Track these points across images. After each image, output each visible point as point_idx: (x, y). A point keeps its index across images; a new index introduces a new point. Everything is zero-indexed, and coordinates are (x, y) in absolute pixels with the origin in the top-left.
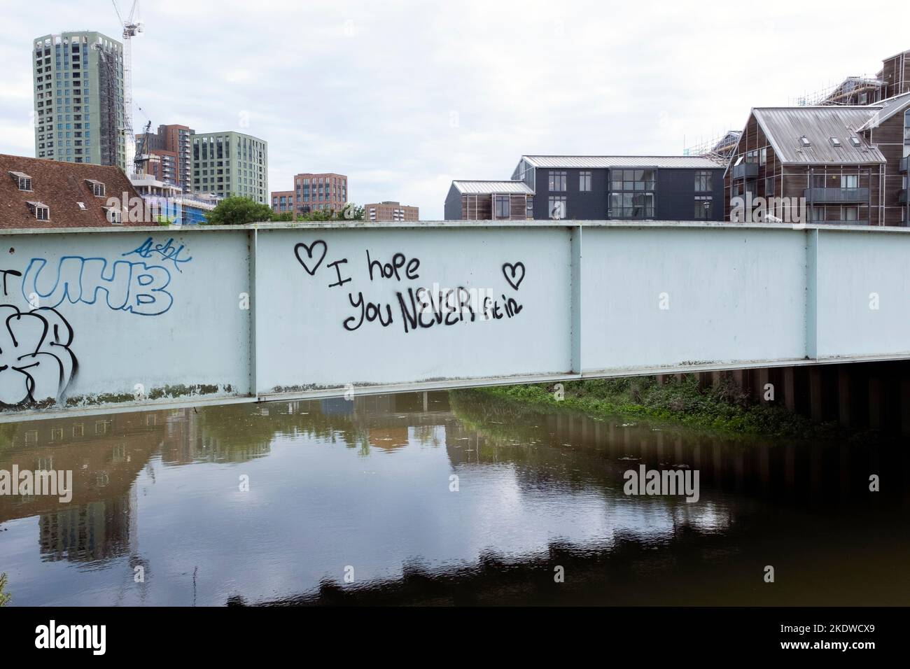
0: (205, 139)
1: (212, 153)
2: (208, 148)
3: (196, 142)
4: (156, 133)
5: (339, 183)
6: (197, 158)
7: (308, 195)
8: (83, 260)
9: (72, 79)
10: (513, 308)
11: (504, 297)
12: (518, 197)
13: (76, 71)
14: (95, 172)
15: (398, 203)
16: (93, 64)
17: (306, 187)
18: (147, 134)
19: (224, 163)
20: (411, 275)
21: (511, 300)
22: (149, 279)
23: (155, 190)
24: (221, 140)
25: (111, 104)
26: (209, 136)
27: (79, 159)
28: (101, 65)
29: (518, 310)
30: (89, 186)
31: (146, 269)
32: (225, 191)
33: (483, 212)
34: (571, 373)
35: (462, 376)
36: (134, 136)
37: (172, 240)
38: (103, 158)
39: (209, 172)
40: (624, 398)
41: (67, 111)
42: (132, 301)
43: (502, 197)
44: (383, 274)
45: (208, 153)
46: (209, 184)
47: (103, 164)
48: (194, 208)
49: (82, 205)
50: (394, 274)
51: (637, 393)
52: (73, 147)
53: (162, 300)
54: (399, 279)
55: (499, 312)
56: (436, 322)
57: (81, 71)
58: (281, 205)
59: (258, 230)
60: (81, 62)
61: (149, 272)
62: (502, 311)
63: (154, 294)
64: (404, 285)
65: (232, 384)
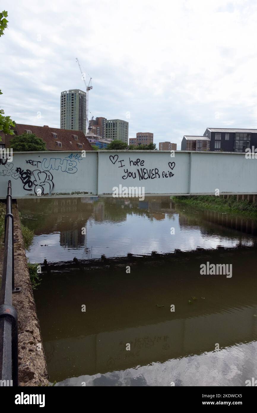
0: (109, 122)
1: (111, 126)
2: (110, 125)
3: (107, 123)
4: (95, 120)
5: (150, 136)
6: (107, 127)
7: (141, 139)
8: (56, 159)
9: (71, 104)
10: (171, 175)
11: (168, 171)
12: (204, 142)
13: (73, 101)
14: (76, 132)
15: (170, 142)
16: (77, 99)
17: (140, 137)
18: (92, 120)
19: (115, 129)
20: (142, 165)
21: (171, 173)
22: (72, 164)
23: (94, 138)
24: (114, 122)
25: (82, 111)
26: (111, 120)
27: (72, 128)
28: (80, 99)
29: (173, 175)
30: (73, 137)
31: (71, 161)
32: (115, 138)
33: (193, 146)
34: (188, 193)
35: (155, 193)
36: (89, 121)
37: (77, 154)
38: (79, 128)
39: (110, 132)
40: (226, 205)
41: (69, 114)
42: (67, 170)
43: (200, 141)
44: (134, 164)
45: (110, 126)
46: (110, 136)
47: (79, 130)
48: (105, 143)
49: (71, 142)
50: (137, 165)
51: (230, 204)
52: (71, 124)
53: (75, 170)
54: (138, 166)
55: (167, 176)
56: (148, 178)
57: (74, 101)
58: (132, 142)
59: (100, 152)
60: (74, 99)
61: (71, 162)
62: (168, 175)
63: (73, 168)
64: (139, 167)
65: (92, 192)
